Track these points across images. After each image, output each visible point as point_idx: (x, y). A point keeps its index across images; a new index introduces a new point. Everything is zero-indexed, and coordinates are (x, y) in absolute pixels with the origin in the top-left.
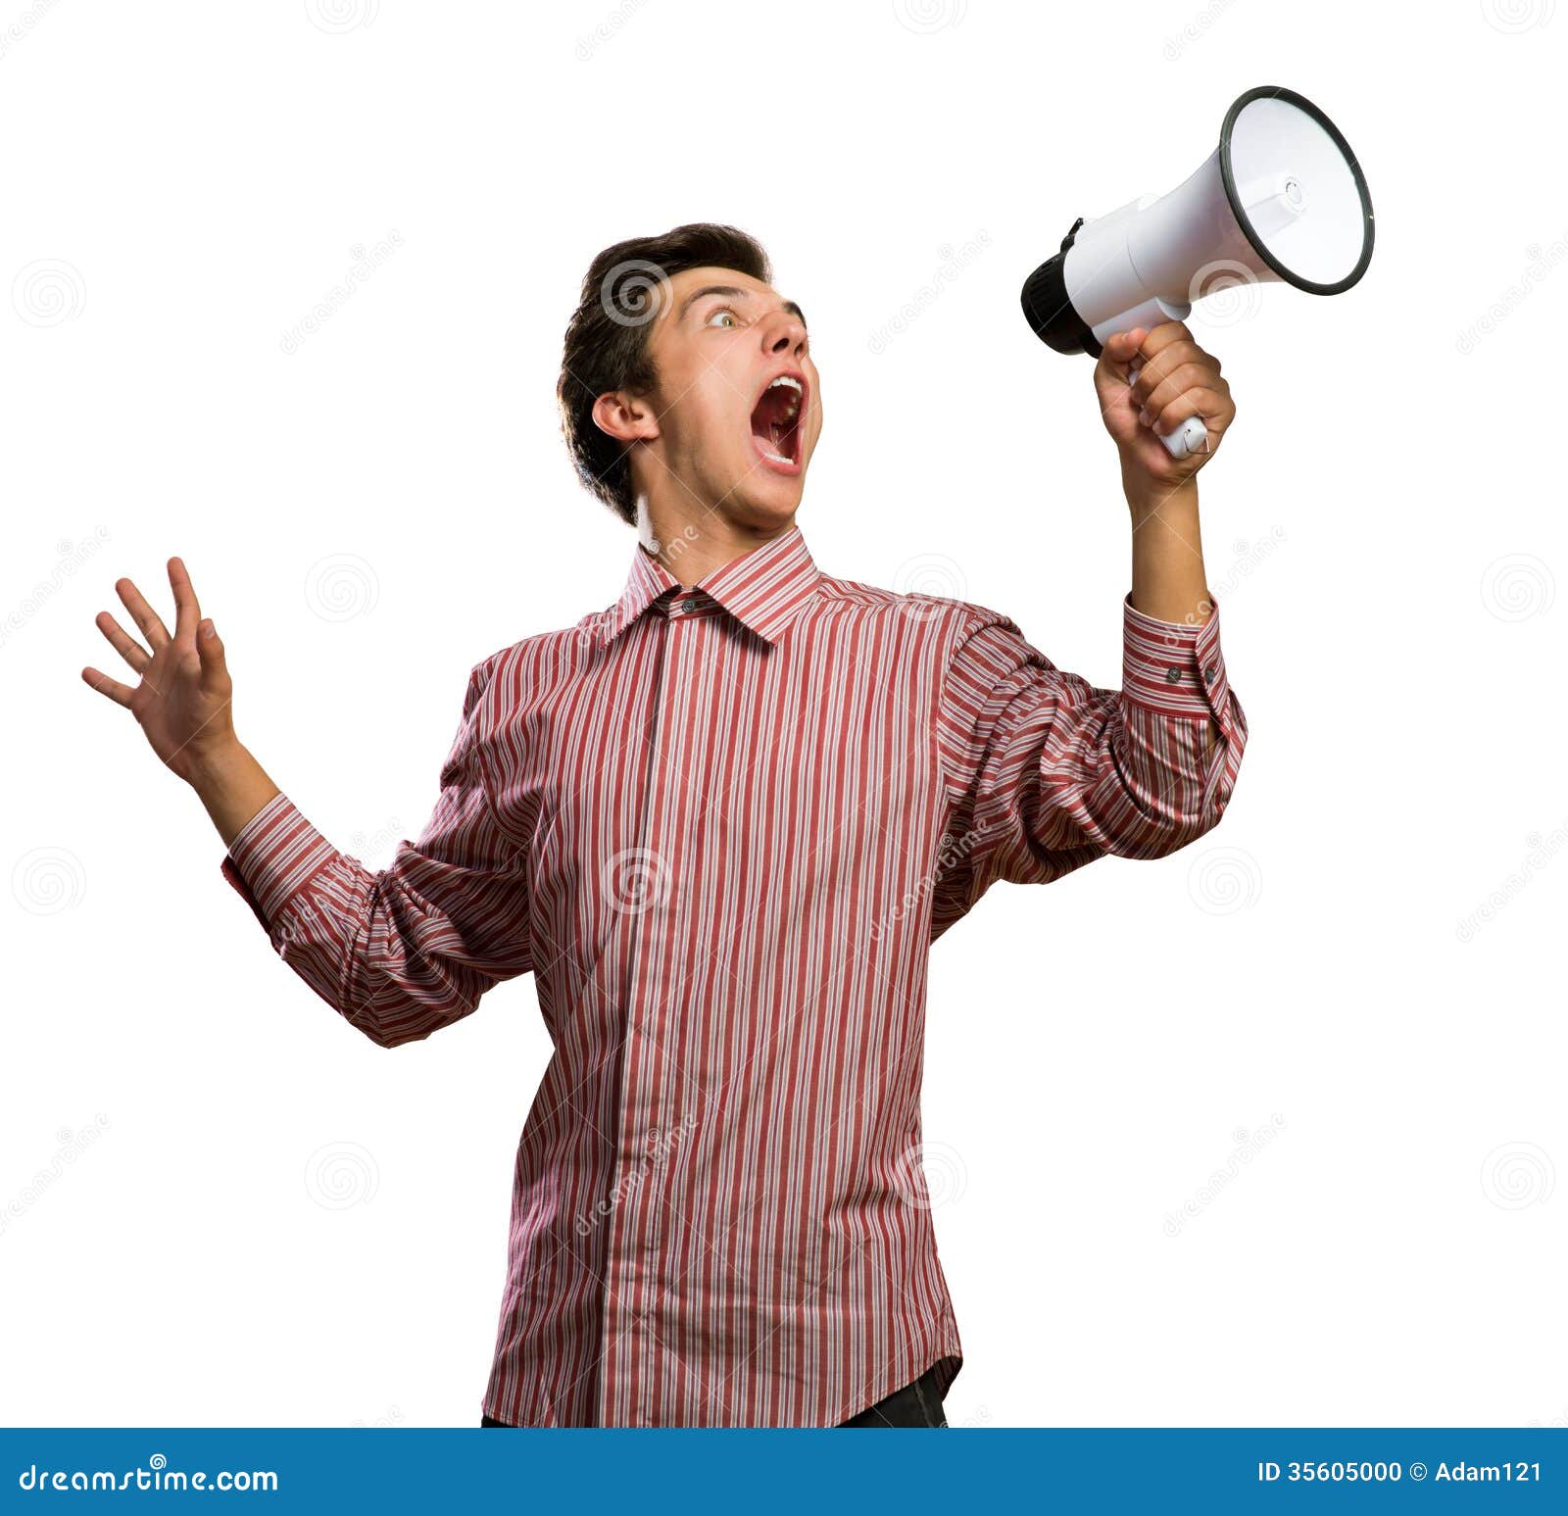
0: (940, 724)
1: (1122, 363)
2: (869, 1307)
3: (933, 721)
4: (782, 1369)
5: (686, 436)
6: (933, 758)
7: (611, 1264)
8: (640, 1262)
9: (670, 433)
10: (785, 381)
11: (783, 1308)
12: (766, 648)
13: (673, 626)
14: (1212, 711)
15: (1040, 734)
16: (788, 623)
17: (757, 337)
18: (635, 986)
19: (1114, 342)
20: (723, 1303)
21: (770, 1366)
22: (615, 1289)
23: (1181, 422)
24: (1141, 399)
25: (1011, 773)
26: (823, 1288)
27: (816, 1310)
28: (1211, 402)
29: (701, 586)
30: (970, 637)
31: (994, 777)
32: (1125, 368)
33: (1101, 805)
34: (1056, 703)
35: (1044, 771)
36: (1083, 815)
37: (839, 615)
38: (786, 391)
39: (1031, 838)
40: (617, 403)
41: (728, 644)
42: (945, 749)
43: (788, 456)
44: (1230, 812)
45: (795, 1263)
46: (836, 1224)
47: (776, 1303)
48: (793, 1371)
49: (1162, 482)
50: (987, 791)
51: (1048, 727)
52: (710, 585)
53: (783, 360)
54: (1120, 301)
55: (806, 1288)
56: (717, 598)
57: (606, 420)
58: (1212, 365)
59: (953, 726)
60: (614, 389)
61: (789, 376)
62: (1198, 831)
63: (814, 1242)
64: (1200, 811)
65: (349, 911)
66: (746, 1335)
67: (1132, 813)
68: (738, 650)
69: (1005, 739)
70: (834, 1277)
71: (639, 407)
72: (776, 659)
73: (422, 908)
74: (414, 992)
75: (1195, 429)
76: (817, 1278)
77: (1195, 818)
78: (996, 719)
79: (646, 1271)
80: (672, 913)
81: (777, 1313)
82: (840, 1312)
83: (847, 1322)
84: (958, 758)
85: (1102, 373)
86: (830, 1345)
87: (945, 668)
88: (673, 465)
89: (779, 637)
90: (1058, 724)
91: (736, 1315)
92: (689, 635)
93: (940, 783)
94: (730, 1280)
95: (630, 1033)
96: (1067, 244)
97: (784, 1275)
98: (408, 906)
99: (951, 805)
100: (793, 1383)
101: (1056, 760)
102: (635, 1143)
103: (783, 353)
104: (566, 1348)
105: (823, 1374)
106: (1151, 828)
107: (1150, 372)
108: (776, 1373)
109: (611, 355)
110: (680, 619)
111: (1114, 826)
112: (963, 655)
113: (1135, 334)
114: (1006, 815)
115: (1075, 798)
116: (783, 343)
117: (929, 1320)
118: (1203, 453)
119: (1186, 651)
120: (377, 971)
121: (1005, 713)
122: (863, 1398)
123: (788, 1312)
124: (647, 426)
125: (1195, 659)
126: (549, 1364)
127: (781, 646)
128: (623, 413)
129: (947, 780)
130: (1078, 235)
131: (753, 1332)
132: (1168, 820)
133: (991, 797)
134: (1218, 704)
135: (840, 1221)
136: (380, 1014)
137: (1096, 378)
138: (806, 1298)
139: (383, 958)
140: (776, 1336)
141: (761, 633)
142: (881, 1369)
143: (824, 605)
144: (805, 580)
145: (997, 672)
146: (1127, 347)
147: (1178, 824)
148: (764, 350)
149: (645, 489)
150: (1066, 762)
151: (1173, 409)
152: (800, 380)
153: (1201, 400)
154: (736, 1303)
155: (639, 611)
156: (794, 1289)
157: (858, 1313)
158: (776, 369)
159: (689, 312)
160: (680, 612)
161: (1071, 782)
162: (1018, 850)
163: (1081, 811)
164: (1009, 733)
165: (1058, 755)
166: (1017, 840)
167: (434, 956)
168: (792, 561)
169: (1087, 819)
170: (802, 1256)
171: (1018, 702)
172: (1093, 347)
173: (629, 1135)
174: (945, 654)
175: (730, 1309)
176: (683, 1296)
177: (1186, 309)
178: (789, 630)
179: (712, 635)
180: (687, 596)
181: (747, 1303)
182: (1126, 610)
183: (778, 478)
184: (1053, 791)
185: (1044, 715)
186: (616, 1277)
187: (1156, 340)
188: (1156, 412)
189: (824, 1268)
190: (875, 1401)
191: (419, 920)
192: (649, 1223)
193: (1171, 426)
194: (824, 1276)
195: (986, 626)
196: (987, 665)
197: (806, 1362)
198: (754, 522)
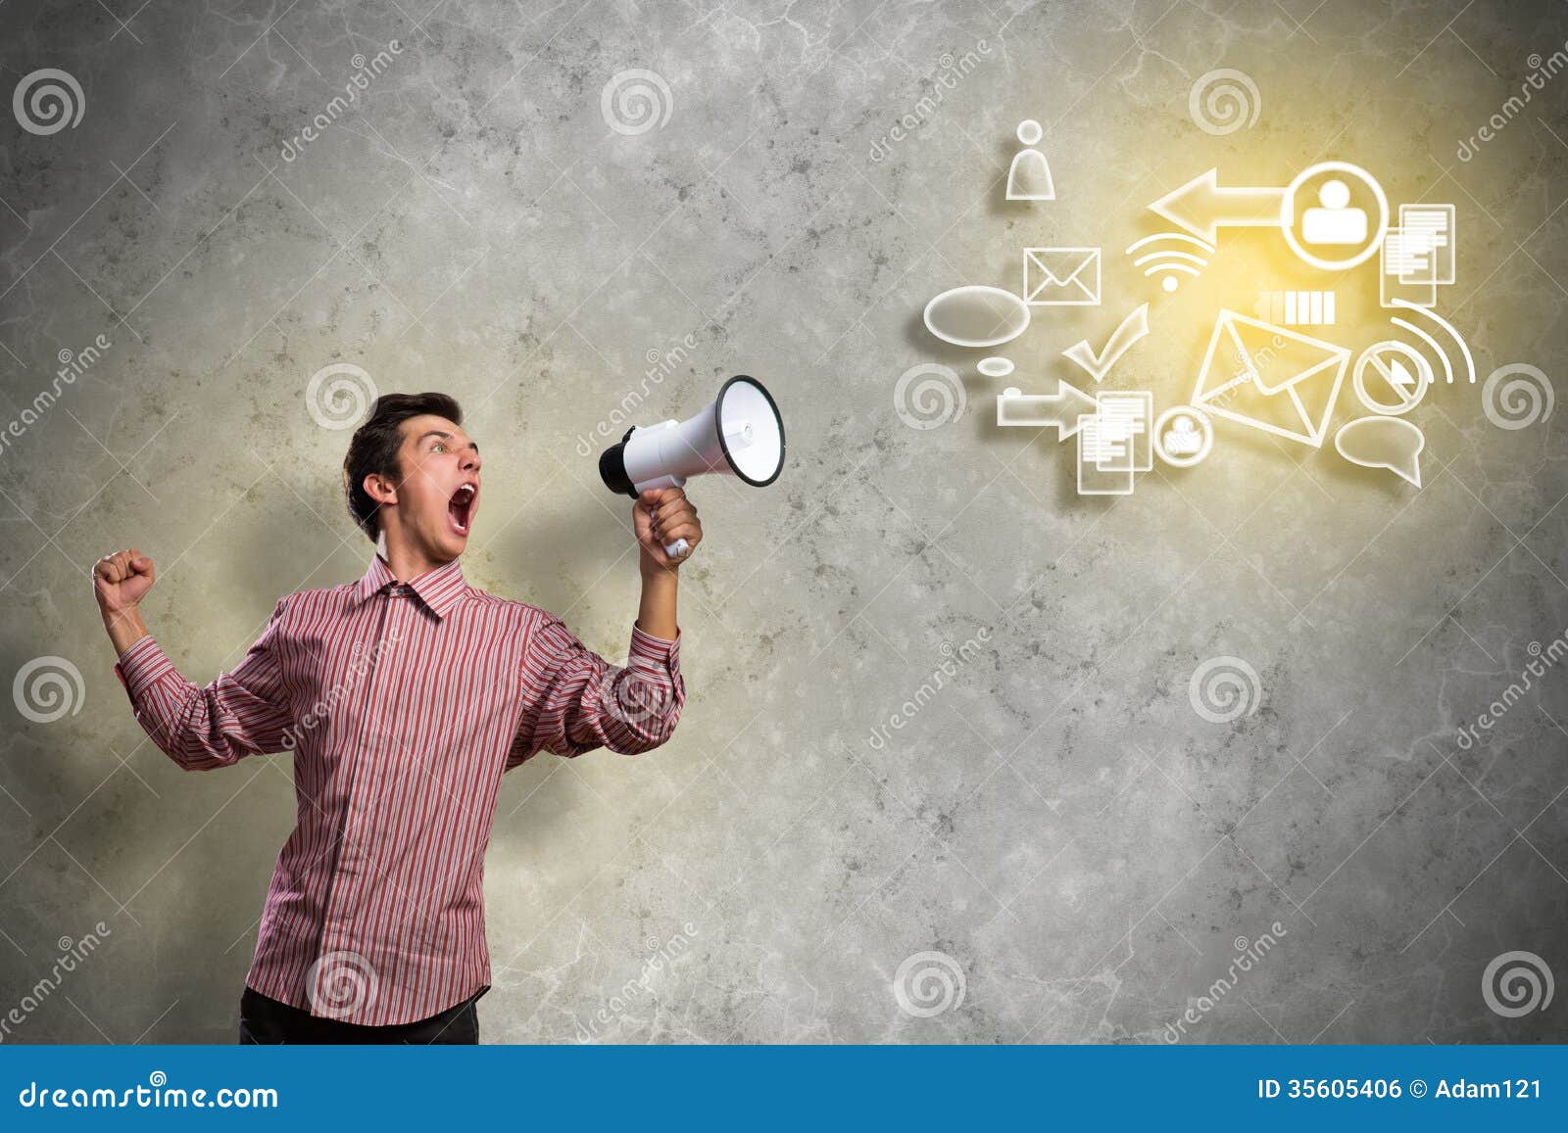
0: (524, 669)
1: (648, 505)
2: (454, 959)
3: (521, 667)
4: (408, 985)
5: (412, 507)
6: (519, 686)
7: (327, 923)
8: (342, 923)
9: (404, 503)
10: (468, 487)
11: (412, 955)
12: (438, 620)
13: (391, 600)
14: (673, 684)
15: (582, 684)
16: (450, 608)
17: (456, 460)
18: (355, 785)
19: (646, 494)
20: (382, 949)
21: (402, 983)
22: (328, 935)
23: (676, 540)
24: (657, 525)
25: (564, 701)
26: (433, 946)
27: (428, 958)
28: (692, 532)
29: (409, 583)
30: (543, 628)
31: (553, 701)
32: (650, 508)
33: (609, 725)
34: (592, 669)
35: (583, 704)
36: (599, 729)
37: (476, 606)
38: (466, 491)
39: (568, 736)
40: (378, 481)
41: (418, 614)
42: (526, 682)
43: (461, 525)
44: (673, 735)
45: (421, 933)
46: (443, 917)
47: (409, 952)
48: (413, 987)
49: (660, 567)
50: (550, 708)
51: (587, 681)
52: (414, 583)
53: (467, 475)
54: (652, 473)
55: (425, 946)
56: (417, 590)
57: (371, 488)
58: (692, 510)
59: (531, 671)
60: (378, 473)
61: (469, 483)
62: (656, 745)
63: (431, 921)
64: (660, 734)
65: (178, 697)
66: (392, 966)
67: (626, 731)
68: (423, 618)
69: (562, 683)
70: (440, 942)
71: (389, 486)
72: (443, 626)
73: (225, 710)
74: (210, 749)
75: (683, 544)
76: (431, 942)
77: (657, 738)
78: (557, 672)
79: (344, 928)
80: (377, 750)
81: (408, 957)
82: (440, 960)
83: (442, 965)
84: (531, 687)
85: (637, 510)
86: (433, 976)
87: (529, 641)
88: (403, 521)
89: (445, 616)
90: (592, 681)
91: (388, 955)
92: (399, 606)
93: (520, 699)
94: (387, 937)
95: (350, 808)
96: (626, 438)
97: (414, 938)
98: (218, 707)
99: (524, 710)
100: (412, 993)
101: (590, 700)
102: (347, 864)
103: (469, 471)
104: (296, 960)
105: (428, 989)
106: (634, 740)
107: (663, 512)
108: (404, 987)
109: (378, 455)
110: (395, 598)
111: (614, 736)
112: (539, 635)
113: (658, 492)
114: (558, 721)
115: (596, 720)
116: (469, 466)
117: (479, 966)
118: (684, 556)
119: (664, 653)
120: (192, 732)
121: (562, 669)
122: (445, 1005)
123: (415, 957)
124: (391, 497)
125: (668, 657)
126: (287, 966)
127: (446, 621)
128: (379, 486)
129: (524, 697)
130: (632, 435)
131: (395, 965)
132: (643, 737)
133: (550, 711)
134: (677, 681)
135: (446, 916)
136: (189, 755)
137: (634, 509)
138: (424, 950)
139: (198, 727)
140: (407, 969)
141: (437, 612)
142: (456, 990)
143: (468, 601)
144: (459, 587)
145: (558, 648)
146: (652, 498)
147: (649, 739)
148: (459, 468)
149: (385, 527)
150: (594, 701)
151: (673, 533)
152: (474, 486)
153: (688, 530)
154: (389, 949)
155: (375, 591)
156: (419, 945)
157: (448, 961)
158: (462, 480)
159: (422, 442)
160: (396, 594)
161: (596, 711)
162: (561, 739)
163: (599, 727)
164: (566, 681)
165: (590, 697)
166: (561, 735)
167: (226, 735)
168: (454, 576)
169: (601, 731)
170: (424, 930)
171: (569, 664)
172: (634, 494)
173: (344, 860)
174: (530, 634)
175: (385, 952)
176: (362, 943)
177: (683, 481)
178: (451, 612)
179: (411, 608)
180: (401, 587)
181: (394, 950)
182: (634, 629)
183: (455, 535)
184: (586, 715)
185: (585, 675)
186: (329, 930)
187: (668, 496)
188: (664, 533)
189: (435, 937)
190: (451, 1006)
191: (223, 715)
192: (349, 905)
193: (670, 541)
194: (434, 941)
195: (551, 624)
196: (552, 644)
197: (420, 983)
198: (441, 557)
